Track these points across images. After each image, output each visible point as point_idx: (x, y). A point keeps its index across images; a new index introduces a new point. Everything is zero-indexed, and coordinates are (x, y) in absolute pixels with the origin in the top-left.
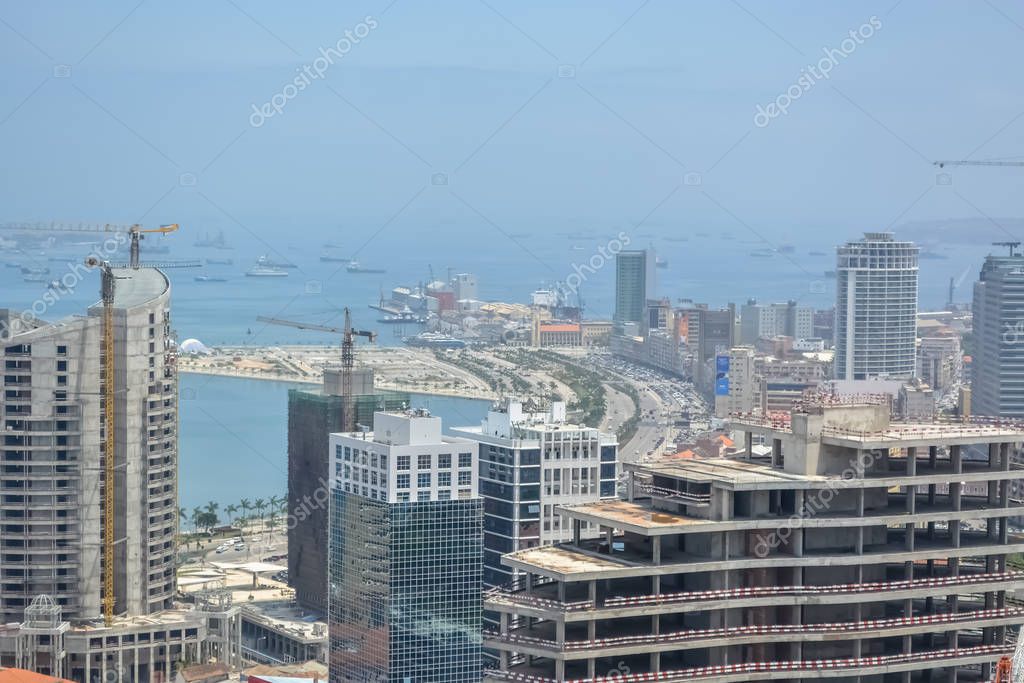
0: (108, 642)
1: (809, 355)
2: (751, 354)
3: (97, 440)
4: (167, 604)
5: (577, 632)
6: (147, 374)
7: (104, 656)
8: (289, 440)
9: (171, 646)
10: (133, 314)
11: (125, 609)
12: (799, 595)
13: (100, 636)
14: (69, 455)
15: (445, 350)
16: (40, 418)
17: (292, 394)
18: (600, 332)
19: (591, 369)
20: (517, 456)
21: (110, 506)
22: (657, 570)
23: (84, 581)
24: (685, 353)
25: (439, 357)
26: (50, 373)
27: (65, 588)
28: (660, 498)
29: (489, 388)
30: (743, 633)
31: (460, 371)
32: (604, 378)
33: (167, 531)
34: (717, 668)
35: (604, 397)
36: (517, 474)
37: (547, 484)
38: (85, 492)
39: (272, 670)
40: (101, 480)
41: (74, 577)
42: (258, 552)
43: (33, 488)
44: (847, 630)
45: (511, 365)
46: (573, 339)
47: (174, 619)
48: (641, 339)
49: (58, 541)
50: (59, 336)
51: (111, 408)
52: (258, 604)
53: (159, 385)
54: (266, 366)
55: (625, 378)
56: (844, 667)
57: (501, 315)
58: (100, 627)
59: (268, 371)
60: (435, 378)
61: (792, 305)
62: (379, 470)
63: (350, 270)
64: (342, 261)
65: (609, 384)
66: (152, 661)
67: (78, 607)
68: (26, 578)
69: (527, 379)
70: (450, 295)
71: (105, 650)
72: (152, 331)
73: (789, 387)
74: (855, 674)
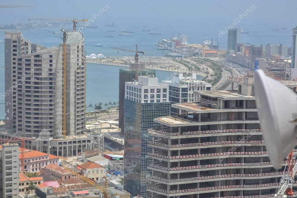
0: (64, 144)
1: (286, 61)
2: (265, 60)
3: (61, 83)
4: (82, 133)
5: (175, 142)
6: (76, 64)
7: (63, 148)
8: (119, 84)
9: (83, 145)
10: (72, 46)
11: (69, 134)
12: (244, 132)
13: (62, 142)
14: (53, 88)
15: (176, 58)
16: (44, 77)
17: (120, 70)
18: (223, 53)
19: (220, 64)
20: (181, 90)
21: (65, 103)
22: (200, 124)
23: (57, 125)
24: (247, 60)
25: (174, 60)
26: (47, 63)
27: (52, 127)
28: (203, 102)
29: (188, 69)
30: (226, 143)
31: (180, 64)
32: (222, 67)
33: (82, 111)
34: (218, 154)
35: (222, 73)
36: (181, 95)
37: (190, 98)
38: (57, 99)
39: (112, 152)
40: (63, 95)
41: (54, 124)
42: (113, 118)
43: (42, 97)
44: (258, 143)
45: (195, 63)
46: (215, 55)
47: (84, 137)
48: (235, 55)
49: (49, 113)
50: (50, 52)
51: (65, 74)
52: (110, 133)
53: (80, 67)
54: (122, 62)
55: (229, 67)
56: (257, 154)
57: (194, 48)
58: (62, 139)
59: (123, 64)
60: (172, 66)
61: (281, 45)
62: (139, 93)
63: (151, 34)
64: (149, 31)
65: (224, 69)
66: (77, 149)
67: (55, 133)
68: (40, 124)
69: (200, 67)
70: (179, 41)
71: (63, 146)
72: (78, 51)
73: (277, 70)
74: (260, 156)
